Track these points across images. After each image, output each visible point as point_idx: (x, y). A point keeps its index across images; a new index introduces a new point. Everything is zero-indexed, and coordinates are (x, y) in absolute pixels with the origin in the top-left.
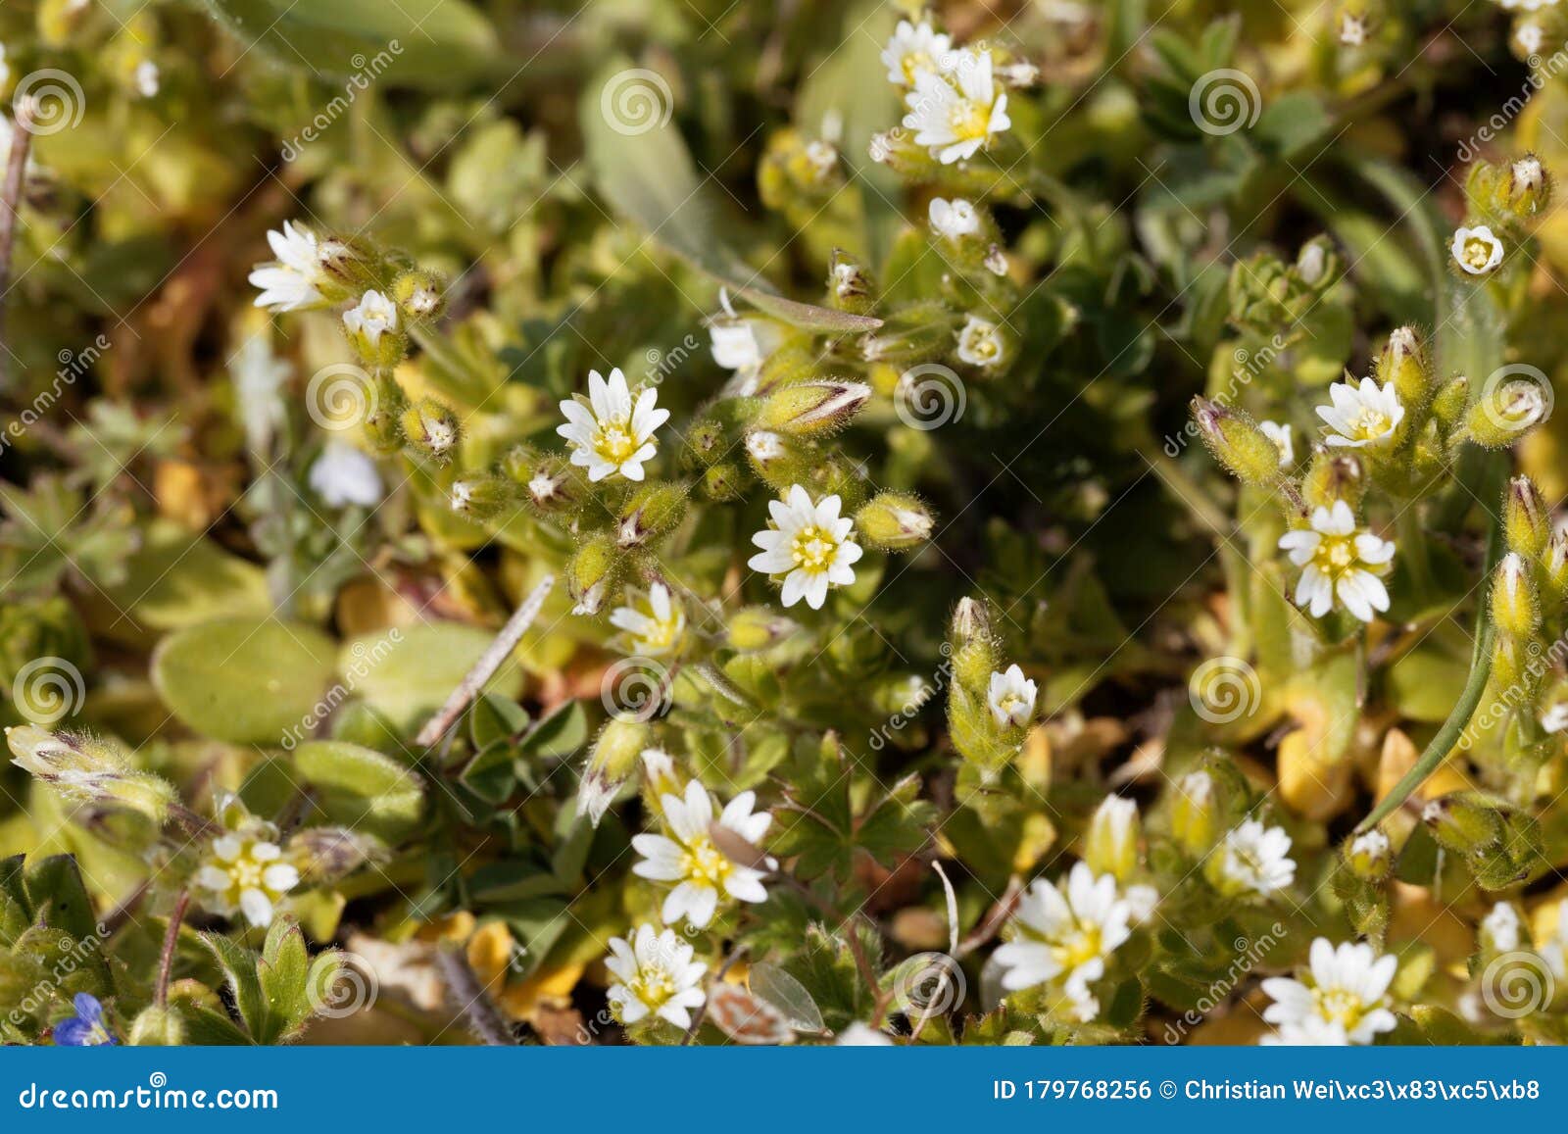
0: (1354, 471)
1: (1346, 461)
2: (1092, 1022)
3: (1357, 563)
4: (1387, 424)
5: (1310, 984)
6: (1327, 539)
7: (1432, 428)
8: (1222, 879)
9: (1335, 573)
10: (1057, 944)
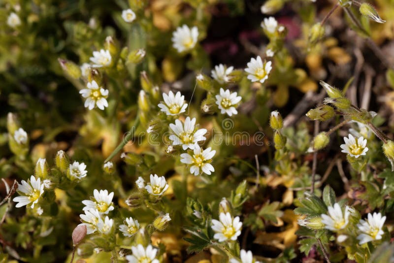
0: (96, 72)
1: (94, 70)
2: (41, 215)
3: (101, 96)
4: (108, 60)
5: (94, 200)
6: (93, 91)
7: (120, 61)
8: (70, 176)
9: (96, 99)
10: (28, 196)
